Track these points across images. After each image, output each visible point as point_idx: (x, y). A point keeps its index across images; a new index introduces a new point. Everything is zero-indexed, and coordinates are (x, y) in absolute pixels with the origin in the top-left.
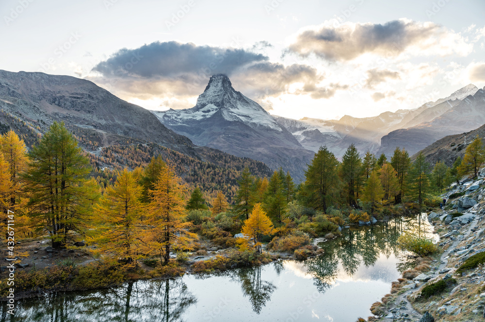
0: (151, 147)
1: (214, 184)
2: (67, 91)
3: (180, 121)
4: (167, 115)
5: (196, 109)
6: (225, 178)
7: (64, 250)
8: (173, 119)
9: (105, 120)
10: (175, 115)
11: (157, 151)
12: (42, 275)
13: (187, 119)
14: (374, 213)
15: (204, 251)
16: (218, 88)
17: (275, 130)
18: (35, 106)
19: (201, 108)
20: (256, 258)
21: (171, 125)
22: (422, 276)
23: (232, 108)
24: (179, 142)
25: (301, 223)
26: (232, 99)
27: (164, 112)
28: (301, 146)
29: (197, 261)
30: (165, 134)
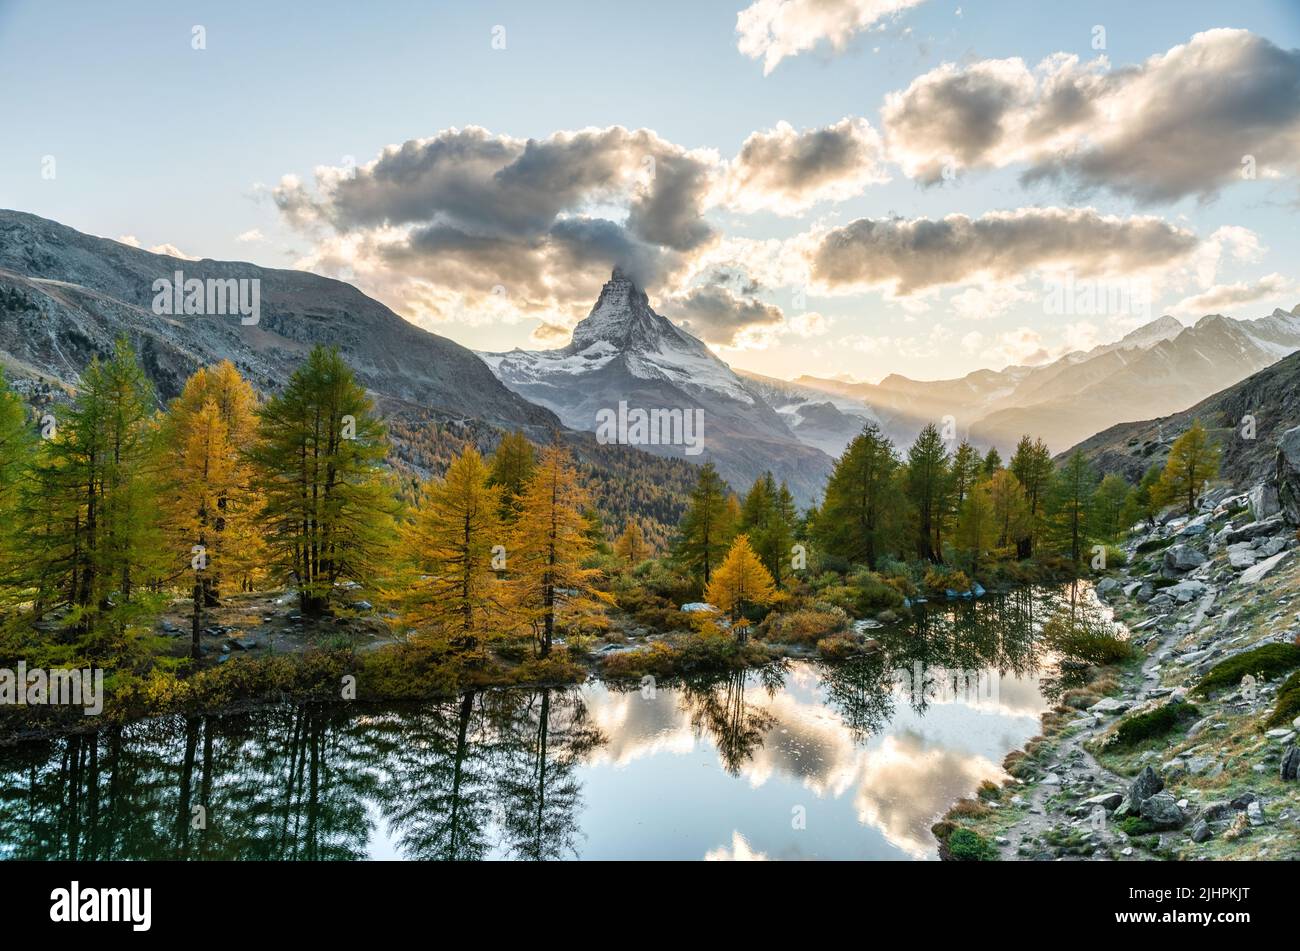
0: (473, 429)
1: (605, 513)
2: (299, 304)
3: (536, 375)
4: (509, 360)
5: (573, 350)
6: (629, 499)
7: (326, 617)
8: (520, 371)
9: (378, 367)
10: (526, 363)
11: (485, 436)
12: (289, 667)
13: (551, 372)
14: (978, 574)
15: (620, 635)
16: (620, 308)
17: (740, 402)
18: (231, 334)
19: (582, 349)
20: (737, 652)
21: (517, 382)
22: (1111, 703)
23: (648, 350)
24: (532, 421)
25: (824, 586)
26: (649, 332)
27: (503, 355)
28: (794, 437)
29: (609, 653)
30: (503, 401)
